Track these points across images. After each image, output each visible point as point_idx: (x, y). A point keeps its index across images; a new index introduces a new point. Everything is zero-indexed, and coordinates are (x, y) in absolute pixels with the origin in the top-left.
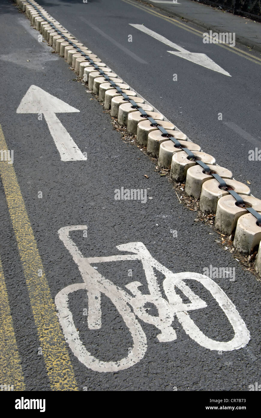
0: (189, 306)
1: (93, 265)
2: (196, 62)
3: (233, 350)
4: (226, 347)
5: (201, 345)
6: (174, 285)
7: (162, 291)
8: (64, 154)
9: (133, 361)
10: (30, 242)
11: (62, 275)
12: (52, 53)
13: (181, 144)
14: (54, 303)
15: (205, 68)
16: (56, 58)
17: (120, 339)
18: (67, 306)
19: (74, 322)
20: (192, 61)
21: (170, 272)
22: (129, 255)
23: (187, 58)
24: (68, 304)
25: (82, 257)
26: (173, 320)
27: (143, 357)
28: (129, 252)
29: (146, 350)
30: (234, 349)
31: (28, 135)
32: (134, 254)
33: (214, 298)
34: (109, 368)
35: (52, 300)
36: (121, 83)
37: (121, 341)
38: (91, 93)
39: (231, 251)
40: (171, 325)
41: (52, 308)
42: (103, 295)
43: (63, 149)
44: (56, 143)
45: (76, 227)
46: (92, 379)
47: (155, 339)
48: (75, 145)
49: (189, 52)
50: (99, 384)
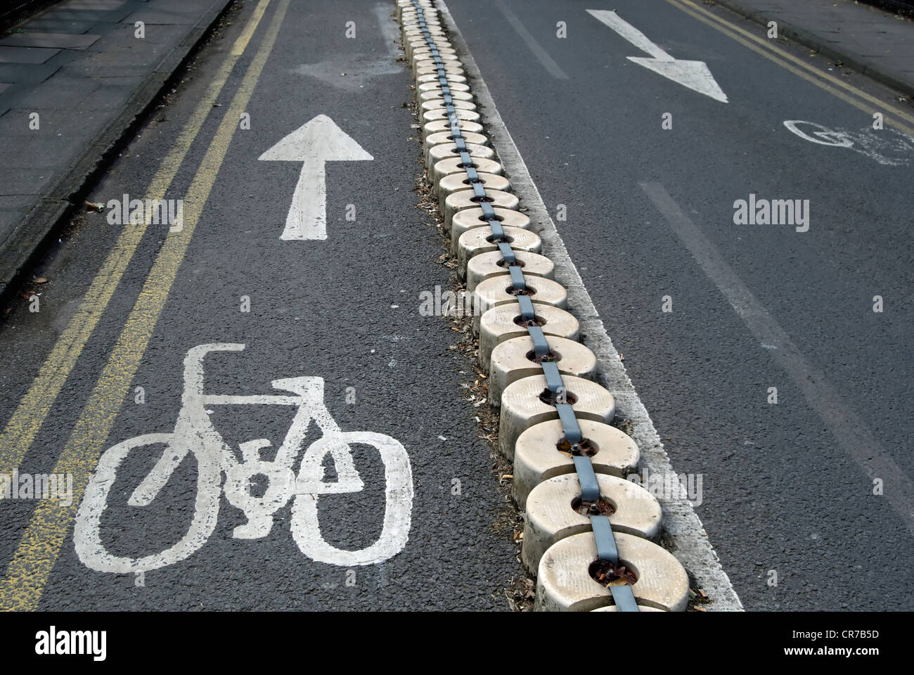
0: (329, 487)
1: (208, 407)
2: (672, 76)
3: (355, 565)
4: (345, 558)
5: (302, 550)
6: (326, 450)
7: (299, 459)
8: (293, 227)
9: (164, 560)
10: (129, 364)
11: (143, 419)
12: (398, 61)
13: (496, 214)
14: (98, 459)
15: (684, 87)
16: (398, 70)
17: (167, 525)
18: (117, 465)
19: (109, 492)
20: (665, 75)
21: (338, 429)
22: (284, 397)
23: (659, 69)
24: (120, 462)
25: (199, 393)
26: (283, 506)
27: (186, 556)
28: (288, 392)
29: (199, 546)
30: (357, 564)
31: (251, 195)
32: (296, 395)
33: (386, 477)
34: (114, 567)
35: (99, 454)
36: (468, 110)
37: (168, 528)
38: (418, 129)
39: (477, 405)
40: (274, 513)
41: (90, 467)
42: (190, 455)
43: (296, 220)
44: (291, 211)
45: (225, 346)
46: (75, 579)
47: (227, 533)
48: (324, 214)
49: (672, 59)
50: (80, 588)
